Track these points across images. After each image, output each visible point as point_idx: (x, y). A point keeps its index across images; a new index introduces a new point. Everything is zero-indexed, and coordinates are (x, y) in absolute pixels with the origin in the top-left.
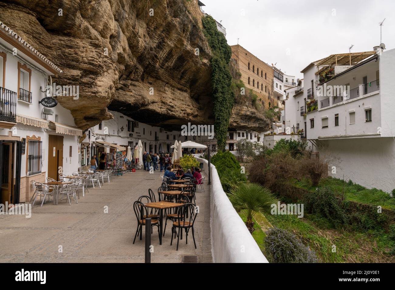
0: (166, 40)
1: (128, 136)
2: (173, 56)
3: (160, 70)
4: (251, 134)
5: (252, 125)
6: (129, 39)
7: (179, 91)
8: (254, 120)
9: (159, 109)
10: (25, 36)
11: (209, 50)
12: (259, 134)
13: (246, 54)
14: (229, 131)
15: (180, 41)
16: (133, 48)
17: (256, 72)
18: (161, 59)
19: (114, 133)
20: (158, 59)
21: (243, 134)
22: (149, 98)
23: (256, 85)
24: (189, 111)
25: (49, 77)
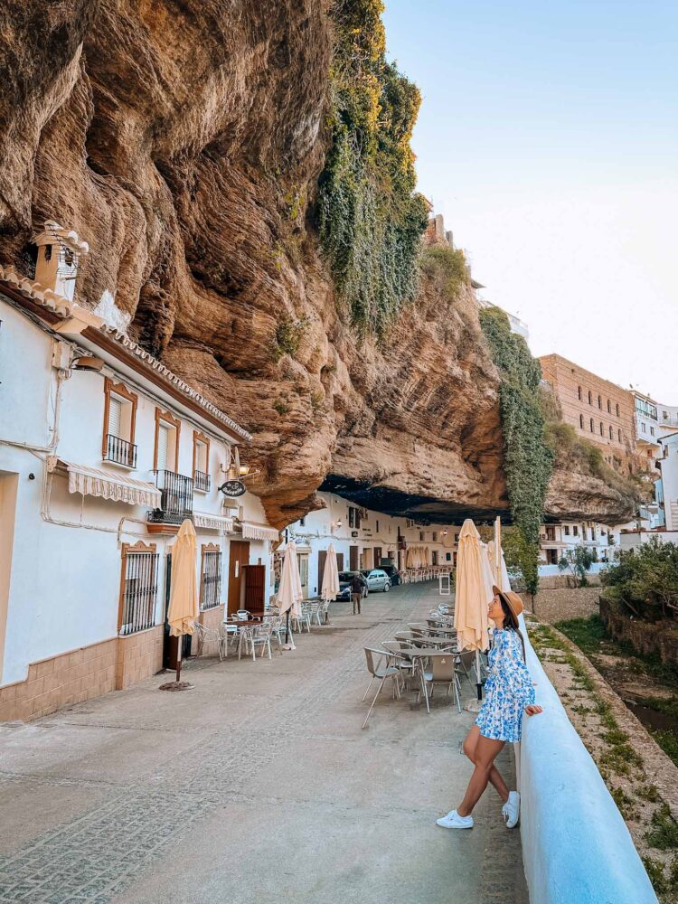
0: (414, 362)
1: (350, 536)
2: (427, 388)
3: (404, 415)
4: (592, 528)
5: (592, 509)
6: (350, 369)
7: (440, 451)
8: (597, 500)
9: (406, 486)
10: (199, 387)
11: (494, 372)
12: (610, 528)
13: (573, 371)
14: (545, 522)
15: (440, 360)
16: (358, 382)
17: (595, 403)
18: (406, 395)
19: (325, 532)
20: (401, 396)
21: (575, 528)
22: (386, 467)
23: (597, 430)
24: (460, 487)
25: (233, 446)
